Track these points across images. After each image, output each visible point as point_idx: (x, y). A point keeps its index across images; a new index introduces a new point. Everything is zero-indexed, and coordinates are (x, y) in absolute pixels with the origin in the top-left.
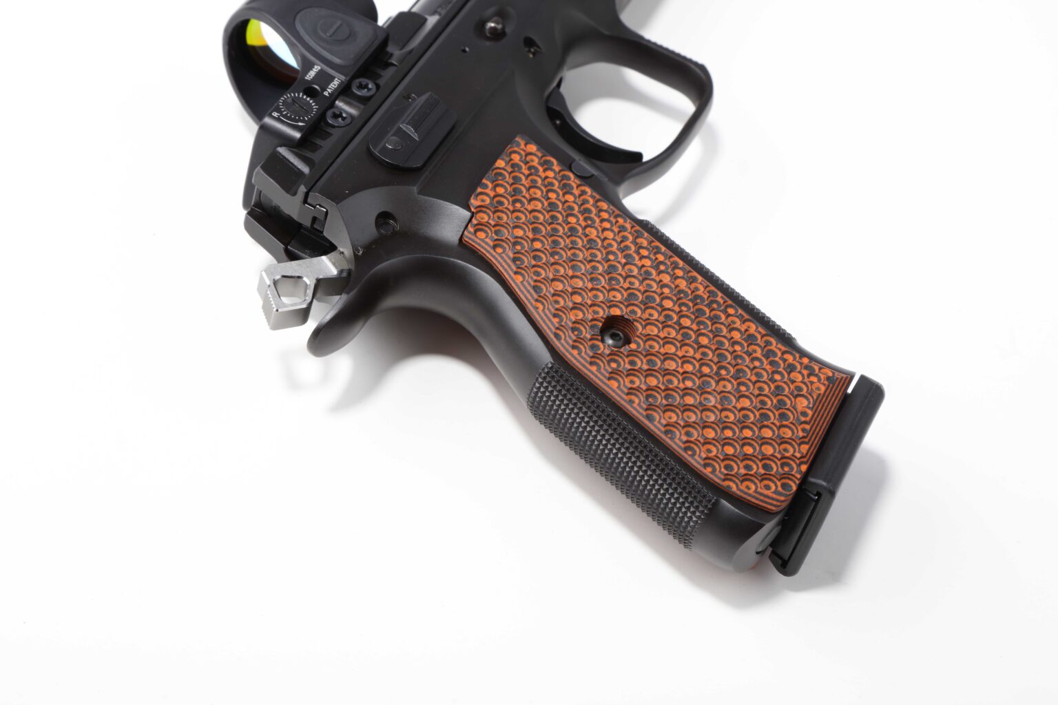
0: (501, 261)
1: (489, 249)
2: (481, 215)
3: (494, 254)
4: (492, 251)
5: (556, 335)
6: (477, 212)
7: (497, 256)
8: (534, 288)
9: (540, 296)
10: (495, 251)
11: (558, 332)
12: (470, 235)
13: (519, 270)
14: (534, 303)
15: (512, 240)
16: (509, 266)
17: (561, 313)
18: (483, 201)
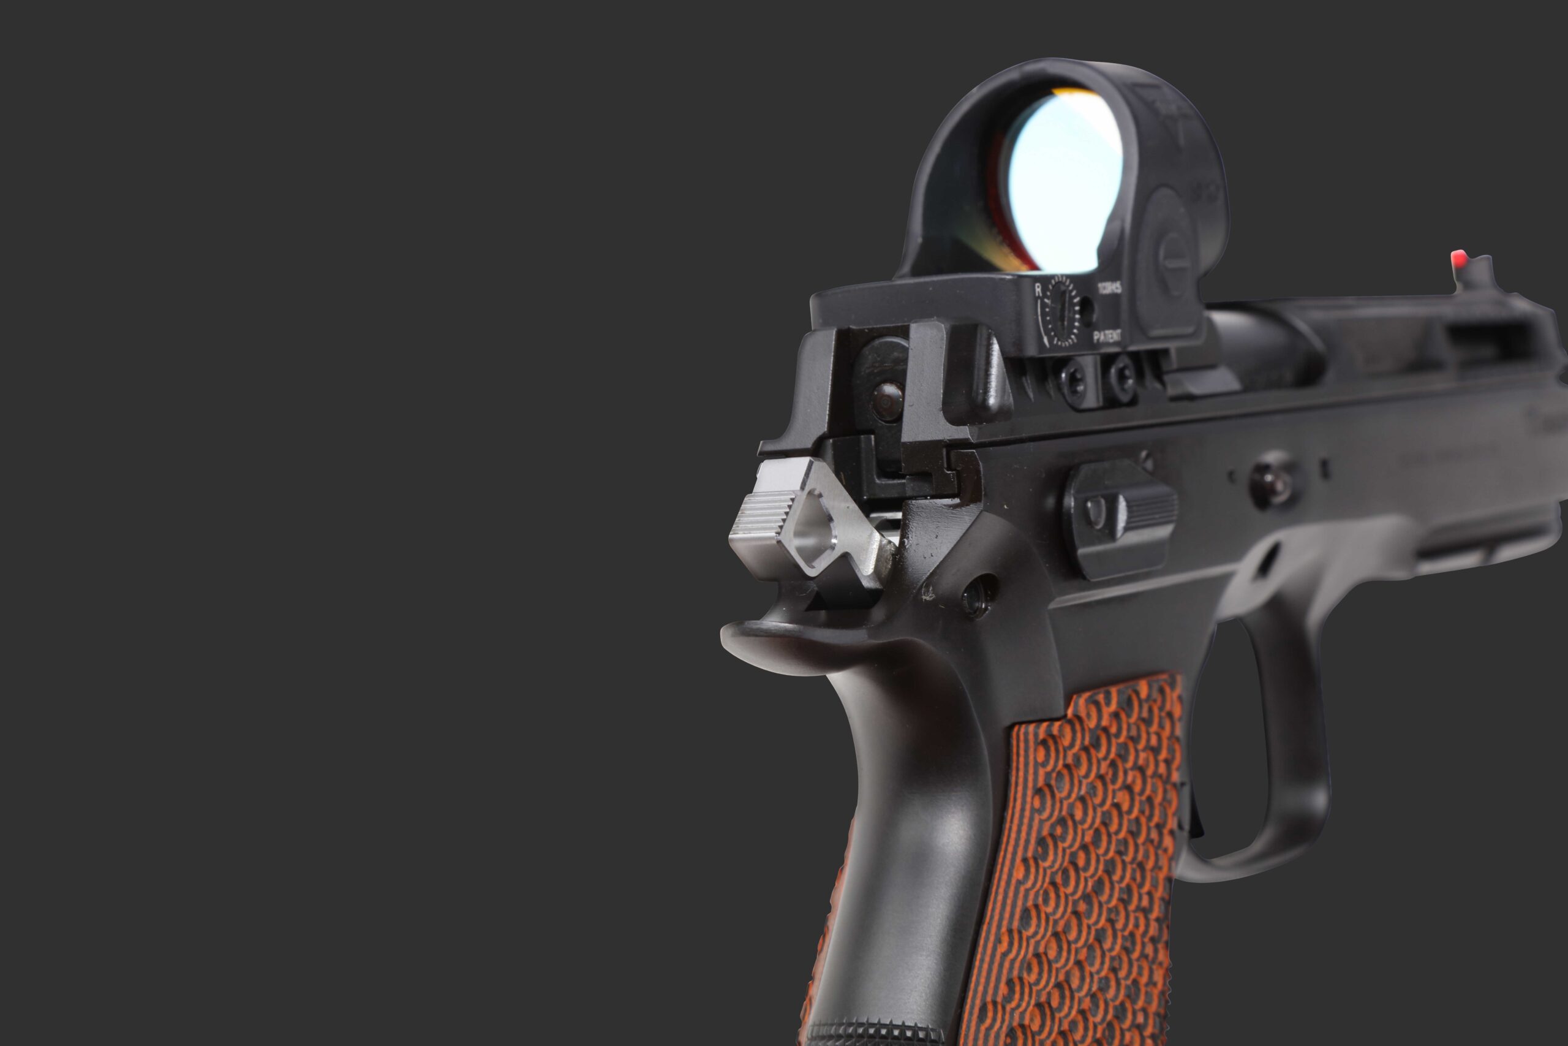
0: (1026, 821)
1: (1030, 784)
2: (1068, 730)
3: (1029, 799)
4: (1030, 793)
5: (983, 1009)
6: (1070, 722)
7: (1028, 807)
8: (1026, 912)
9: (1020, 932)
10: (1033, 798)
11: (990, 1007)
12: (1031, 737)
13: (1032, 862)
14: (1004, 929)
15: (1064, 813)
16: (1027, 841)
17: (1018, 988)
18: (1089, 715)
